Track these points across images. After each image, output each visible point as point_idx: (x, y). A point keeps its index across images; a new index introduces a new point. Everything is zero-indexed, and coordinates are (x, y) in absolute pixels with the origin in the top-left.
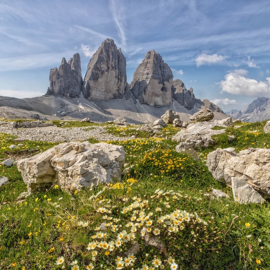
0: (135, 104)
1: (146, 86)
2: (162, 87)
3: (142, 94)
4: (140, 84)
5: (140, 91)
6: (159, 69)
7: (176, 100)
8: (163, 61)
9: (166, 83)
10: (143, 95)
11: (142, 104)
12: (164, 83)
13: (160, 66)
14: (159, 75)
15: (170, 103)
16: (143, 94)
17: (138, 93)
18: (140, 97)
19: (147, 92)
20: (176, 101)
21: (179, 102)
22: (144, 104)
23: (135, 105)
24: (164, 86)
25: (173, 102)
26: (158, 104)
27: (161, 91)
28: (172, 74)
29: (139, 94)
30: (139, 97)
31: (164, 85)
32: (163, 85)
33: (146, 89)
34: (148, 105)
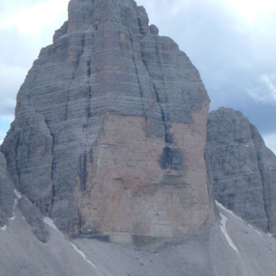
0: (44, 241)
1: (88, 149)
2: (161, 152)
3: (71, 190)
4: (54, 142)
5: (56, 175)
6: (140, 65)
7: (230, 206)
8: (154, 30)
9: (176, 129)
10: (77, 193)
11: (74, 237)
12: (171, 130)
13: (143, 55)
14: (141, 94)
15: (205, 224)
16: (77, 188)
17: (50, 188)
18: (63, 204)
19: (95, 180)
20: (230, 212)
21: (247, 217)
22: (85, 240)
23: (41, 243)
24: (171, 146)
25: (219, 218)
26: (152, 234)
27: (160, 169)
28: (203, 86)
29: (54, 192)
30: (56, 207)
31: (168, 139)
32: (167, 141)
33: (88, 164)
34: (106, 239)
